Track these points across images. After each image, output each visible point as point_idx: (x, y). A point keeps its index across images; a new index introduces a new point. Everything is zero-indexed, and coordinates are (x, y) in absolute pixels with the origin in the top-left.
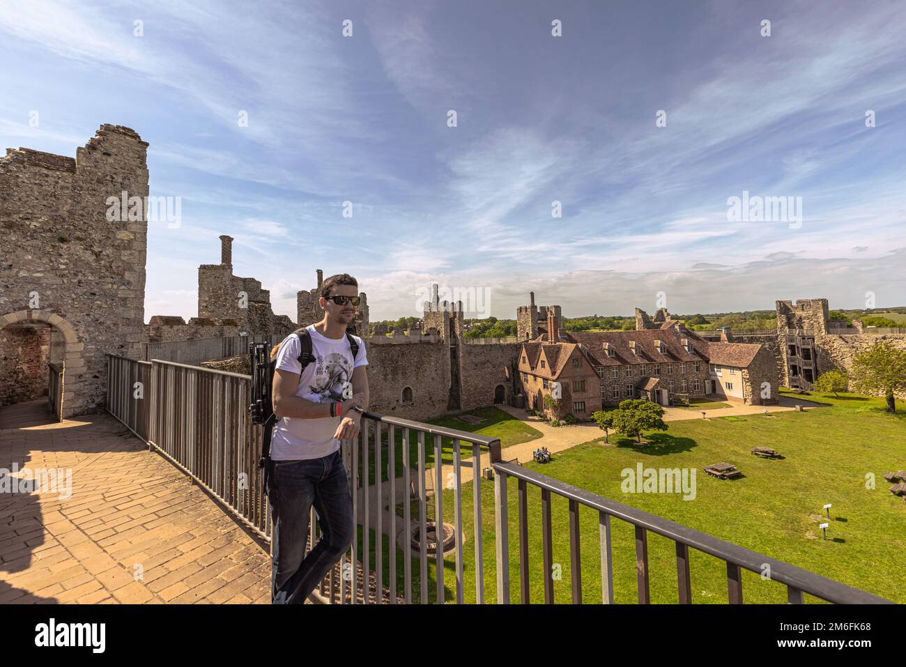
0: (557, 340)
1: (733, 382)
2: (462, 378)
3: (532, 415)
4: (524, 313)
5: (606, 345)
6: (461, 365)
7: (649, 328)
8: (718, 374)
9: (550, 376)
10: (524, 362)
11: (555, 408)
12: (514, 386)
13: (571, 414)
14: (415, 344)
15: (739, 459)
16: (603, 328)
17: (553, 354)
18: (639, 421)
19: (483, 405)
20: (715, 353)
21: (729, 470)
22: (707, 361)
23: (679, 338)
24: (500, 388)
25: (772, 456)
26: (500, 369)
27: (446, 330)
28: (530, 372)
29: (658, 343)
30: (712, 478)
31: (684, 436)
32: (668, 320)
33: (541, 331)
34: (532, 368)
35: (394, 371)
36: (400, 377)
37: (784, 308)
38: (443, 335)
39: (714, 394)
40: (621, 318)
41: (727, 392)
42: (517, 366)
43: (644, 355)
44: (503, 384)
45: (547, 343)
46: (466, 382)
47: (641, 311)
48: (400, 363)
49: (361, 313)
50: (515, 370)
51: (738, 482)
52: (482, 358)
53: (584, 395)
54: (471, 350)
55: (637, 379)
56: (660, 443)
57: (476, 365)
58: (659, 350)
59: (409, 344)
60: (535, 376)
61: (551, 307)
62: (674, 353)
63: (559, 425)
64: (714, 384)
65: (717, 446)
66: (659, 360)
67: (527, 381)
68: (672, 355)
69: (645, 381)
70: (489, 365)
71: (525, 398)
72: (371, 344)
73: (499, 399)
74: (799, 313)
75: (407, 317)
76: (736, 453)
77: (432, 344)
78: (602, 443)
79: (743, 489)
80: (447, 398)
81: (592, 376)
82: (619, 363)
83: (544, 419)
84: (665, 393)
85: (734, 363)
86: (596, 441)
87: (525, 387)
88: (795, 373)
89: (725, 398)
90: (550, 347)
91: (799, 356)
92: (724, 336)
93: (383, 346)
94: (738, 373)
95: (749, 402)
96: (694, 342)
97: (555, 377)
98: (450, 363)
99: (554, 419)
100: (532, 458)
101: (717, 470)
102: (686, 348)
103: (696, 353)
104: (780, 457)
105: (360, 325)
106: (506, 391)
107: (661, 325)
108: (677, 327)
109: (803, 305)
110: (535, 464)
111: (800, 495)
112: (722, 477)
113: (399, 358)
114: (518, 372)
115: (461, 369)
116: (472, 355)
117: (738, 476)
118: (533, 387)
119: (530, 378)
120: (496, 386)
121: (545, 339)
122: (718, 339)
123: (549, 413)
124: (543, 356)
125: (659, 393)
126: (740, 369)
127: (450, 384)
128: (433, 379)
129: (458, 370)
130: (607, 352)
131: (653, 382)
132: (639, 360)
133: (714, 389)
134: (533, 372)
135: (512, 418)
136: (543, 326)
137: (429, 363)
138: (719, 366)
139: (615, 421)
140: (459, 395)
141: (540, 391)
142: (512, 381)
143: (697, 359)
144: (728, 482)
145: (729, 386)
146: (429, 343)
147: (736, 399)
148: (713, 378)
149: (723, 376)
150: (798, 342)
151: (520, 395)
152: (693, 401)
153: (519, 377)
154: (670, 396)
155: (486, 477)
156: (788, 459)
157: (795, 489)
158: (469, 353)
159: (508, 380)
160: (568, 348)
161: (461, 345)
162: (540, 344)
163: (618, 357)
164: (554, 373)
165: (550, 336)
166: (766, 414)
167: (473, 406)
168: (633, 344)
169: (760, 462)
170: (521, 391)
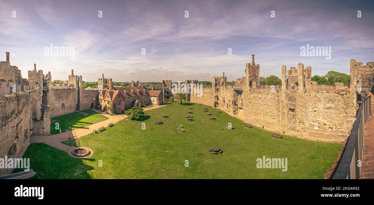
0: (112, 90)
1: (155, 100)
2: (81, 101)
3: (103, 112)
4: (100, 80)
5: (125, 91)
6: (81, 96)
7: (135, 86)
8: (151, 98)
9: (110, 101)
10: (101, 96)
11: (111, 110)
12: (97, 103)
13: (116, 111)
14: (66, 89)
15: (161, 119)
16: (116, 86)
17: (111, 94)
18: (138, 112)
19: (87, 109)
20: (151, 93)
21: (160, 122)
22: (149, 95)
23: (143, 89)
24: (93, 104)
25: (167, 117)
26: (93, 98)
27: (76, 85)
28: (103, 99)
29: (138, 90)
30: (157, 125)
31: (147, 115)
32: (139, 84)
33: (106, 86)
34: (104, 98)
35: (59, 98)
36: (61, 100)
37: (164, 82)
38: (75, 87)
39: (150, 103)
40: (121, 83)
41: (153, 103)
42: (98, 97)
43: (135, 94)
44: (93, 102)
45: (109, 90)
46: (82, 102)
47: (133, 81)
48: (61, 95)
49: (49, 78)
50: (97, 98)
51: (162, 124)
52: (87, 94)
53: (120, 106)
54: (84, 92)
55: (133, 100)
56: (142, 118)
57: (85, 97)
58: (138, 92)
59: (64, 89)
60: (105, 100)
61: (109, 79)
62: (142, 93)
63: (113, 115)
64: (150, 101)
65: (155, 117)
66: (138, 95)
67: (102, 102)
68: (141, 93)
69: (135, 101)
70: (89, 96)
71: (101, 107)
72: (52, 89)
73: (92, 107)
74: (166, 83)
75: (56, 80)
76: (159, 118)
77: (71, 90)
78: (127, 119)
79: (164, 126)
80: (75, 107)
81: (123, 100)
82: (128, 96)
83: (108, 113)
84: (140, 104)
85: (155, 95)
86: (125, 119)
87: (101, 104)
88: (165, 97)
89: (152, 104)
90: (110, 91)
91: (166, 93)
92: (152, 89)
93: (56, 89)
94: (156, 98)
95: (158, 105)
96: (146, 90)
97: (112, 101)
98: (77, 96)
99: (111, 113)
100: (108, 126)
101: (158, 123)
102: (144, 92)
103: (147, 93)
104: (168, 117)
105: (48, 82)
106: (94, 104)
107: (137, 85)
108: (142, 86)
109: (167, 81)
110: (109, 127)
111: (174, 124)
112: (159, 124)
113: (61, 94)
114: (99, 99)
115: (80, 98)
116: (84, 93)
117: (162, 123)
118: (103, 104)
119: (103, 101)
120: (91, 103)
121: (108, 89)
122: (151, 89)
123: (109, 111)
124: (108, 94)
125: (138, 104)
126: (156, 97)
127: (77, 102)
128: (71, 101)
129: (79, 98)
130: (125, 93)
131: (137, 101)
132: (134, 95)
133: (150, 102)
134: (104, 99)
135: (97, 113)
136: (106, 85)
137: (70, 96)
138: (152, 96)
139: (131, 113)
140: (79, 106)
141: (106, 105)
142: (96, 102)
143: (147, 94)
144: (161, 125)
145: (154, 101)
146: (70, 89)
147: (155, 104)
148: (150, 99)
149: (152, 99)
150: (166, 90)
151: (99, 106)
152: (146, 105)
153: (99, 101)
154: (141, 104)
155: (95, 133)
156: (170, 117)
157: (173, 123)
158: (83, 93)
159: (95, 101)
160: (116, 92)
161: (81, 90)
162: (106, 90)
163: (128, 95)
164: (112, 100)
165: (110, 88)
166: (162, 107)
167: (84, 109)
168: (132, 91)
169: (165, 119)
170: (99, 105)
